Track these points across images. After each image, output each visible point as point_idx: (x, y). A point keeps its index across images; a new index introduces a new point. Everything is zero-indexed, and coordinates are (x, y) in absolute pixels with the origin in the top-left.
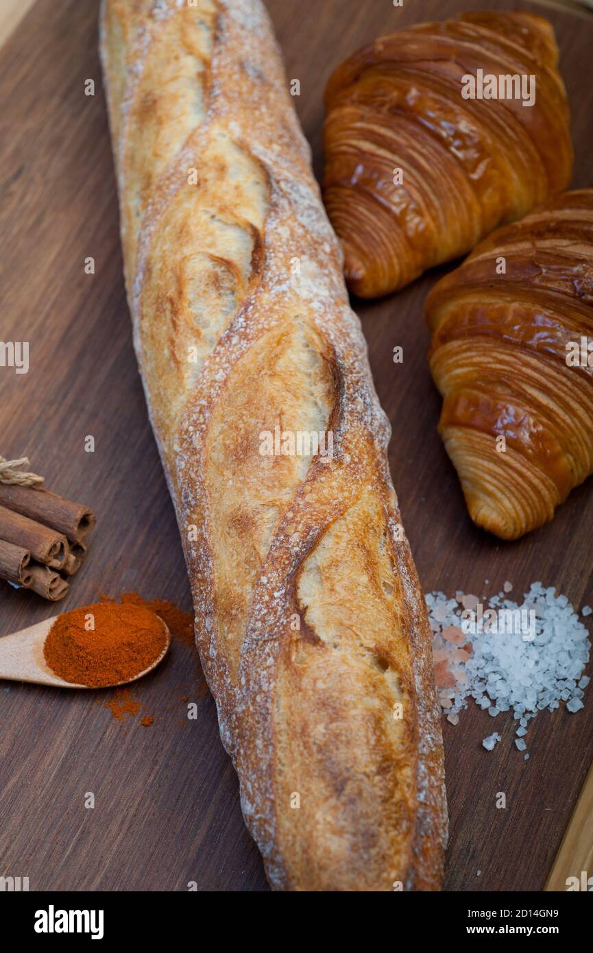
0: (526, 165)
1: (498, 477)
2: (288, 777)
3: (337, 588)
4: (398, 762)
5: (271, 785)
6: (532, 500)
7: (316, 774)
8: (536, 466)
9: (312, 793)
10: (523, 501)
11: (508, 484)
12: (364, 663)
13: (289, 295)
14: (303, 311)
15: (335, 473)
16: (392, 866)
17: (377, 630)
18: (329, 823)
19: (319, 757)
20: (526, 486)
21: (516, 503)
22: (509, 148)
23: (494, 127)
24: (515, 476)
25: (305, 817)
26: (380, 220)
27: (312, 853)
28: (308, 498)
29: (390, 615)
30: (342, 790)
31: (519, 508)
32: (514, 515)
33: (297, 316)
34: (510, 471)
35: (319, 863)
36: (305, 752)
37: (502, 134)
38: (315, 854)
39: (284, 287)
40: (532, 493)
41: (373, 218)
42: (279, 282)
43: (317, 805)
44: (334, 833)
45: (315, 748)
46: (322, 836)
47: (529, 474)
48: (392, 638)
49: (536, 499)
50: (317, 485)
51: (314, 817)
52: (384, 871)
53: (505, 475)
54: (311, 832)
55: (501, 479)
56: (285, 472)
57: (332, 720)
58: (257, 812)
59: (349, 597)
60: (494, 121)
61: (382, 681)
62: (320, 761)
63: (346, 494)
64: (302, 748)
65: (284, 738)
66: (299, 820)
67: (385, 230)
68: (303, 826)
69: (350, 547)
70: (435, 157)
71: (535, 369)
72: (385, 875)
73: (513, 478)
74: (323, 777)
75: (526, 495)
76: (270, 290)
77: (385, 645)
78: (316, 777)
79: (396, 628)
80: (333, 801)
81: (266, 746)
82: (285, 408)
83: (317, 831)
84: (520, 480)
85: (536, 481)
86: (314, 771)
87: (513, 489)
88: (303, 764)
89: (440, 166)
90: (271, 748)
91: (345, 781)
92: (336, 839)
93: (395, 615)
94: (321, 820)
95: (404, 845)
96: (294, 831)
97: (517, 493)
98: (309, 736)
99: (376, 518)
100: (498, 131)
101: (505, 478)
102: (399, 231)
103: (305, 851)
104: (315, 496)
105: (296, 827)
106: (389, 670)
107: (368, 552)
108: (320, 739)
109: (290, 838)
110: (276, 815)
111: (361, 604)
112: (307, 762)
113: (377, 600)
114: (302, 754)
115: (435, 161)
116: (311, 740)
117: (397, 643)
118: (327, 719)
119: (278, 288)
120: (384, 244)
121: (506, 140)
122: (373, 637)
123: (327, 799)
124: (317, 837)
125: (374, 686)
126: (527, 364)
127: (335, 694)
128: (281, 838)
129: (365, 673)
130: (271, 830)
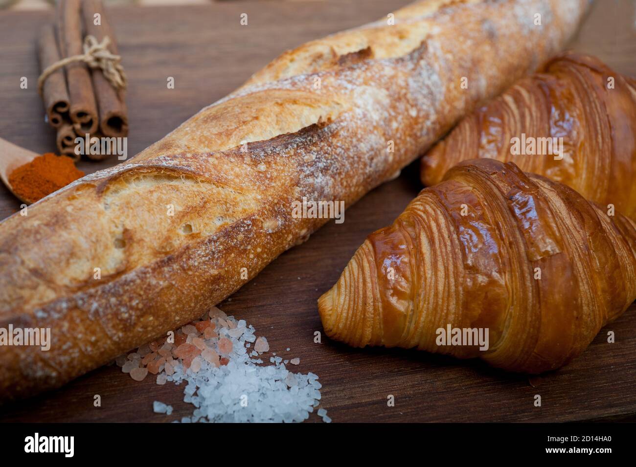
0: (596, 172)
1: (352, 275)
3: (155, 195)
6: (357, 307)
8: (379, 285)
10: (352, 303)
11: (353, 284)
12: (110, 228)
13: (347, 92)
14: (346, 106)
15: (245, 166)
17: (145, 228)
20: (361, 293)
21: (347, 302)
22: (593, 152)
23: (592, 129)
24: (361, 280)
26: (470, 136)
28: (211, 160)
29: (165, 233)
31: (346, 307)
32: (339, 310)
33: (338, 104)
34: (361, 276)
37: (594, 137)
39: (349, 86)
40: (360, 302)
41: (468, 133)
42: (350, 82)
47: (369, 285)
48: (147, 240)
49: (360, 308)
50: (226, 160)
53: (356, 277)
55: (352, 278)
56: (219, 142)
57: (47, 225)
59: (154, 202)
60: (595, 124)
61: (106, 247)
63: (237, 180)
67: (468, 143)
69: (196, 193)
70: (537, 121)
71: (438, 225)
73: (358, 282)
75: (356, 299)
76: (338, 79)
77: (138, 236)
79: (158, 241)
82: (262, 118)
84: (361, 285)
85: (369, 294)
87: (352, 289)
89: (535, 129)
93: (168, 239)
97: (352, 295)
99: (240, 209)
100: (593, 134)
101: (354, 279)
102: (475, 149)
104: (216, 162)
106: (122, 250)
107: (204, 207)
111: (155, 210)
113: (169, 221)
115: (535, 123)
117: (148, 248)
119: (345, 84)
120: (460, 152)
121: (594, 142)
122: (136, 226)
125: (97, 241)
126: (436, 221)
127: (69, 218)
129: (102, 229)
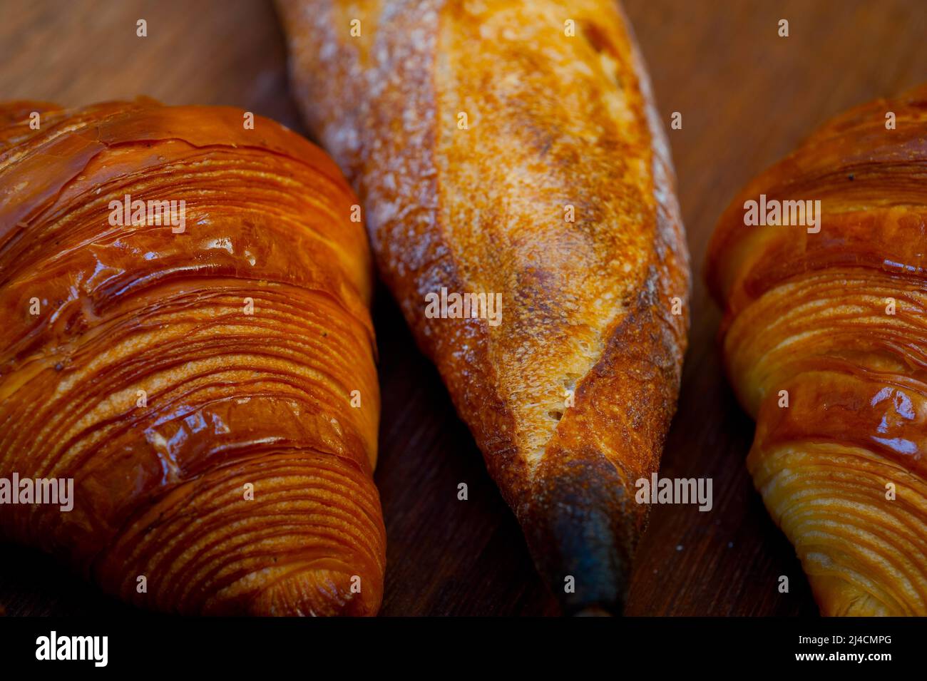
2: (460, 141)
4: (626, 147)
5: (431, 158)
7: (507, 129)
9: (500, 153)
16: (626, 255)
18: (528, 186)
19: (511, 110)
25: (488, 183)
27: (501, 225)
30: (549, 147)
35: (511, 237)
36: (489, 107)
38: (505, 225)
43: (509, 165)
44: (536, 200)
45: (503, 102)
46: (517, 202)
51: (503, 179)
52: (614, 257)
54: (498, 201)
58: (402, 207)
62: (512, 115)
64: (482, 103)
65: (451, 98)
66: (477, 189)
68: (486, 195)
72: (615, 263)
74: (517, 133)
78: (507, 133)
80: (535, 160)
81: (422, 115)
83: (509, 196)
86: (503, 126)
88: (484, 120)
90: (430, 114)
91: (553, 139)
92: (540, 206)
94: (515, 183)
95: (641, 239)
96: (469, 205)
98: (494, 88)
103: (486, 226)
105: (473, 198)
108: (510, 91)
109: (462, 216)
110: (438, 192)
112: (491, 117)
114: (482, 110)
116: (497, 94)
118: (521, 71)
123: (523, 157)
124: (509, 204)
128: (446, 221)
130: (429, 219)
